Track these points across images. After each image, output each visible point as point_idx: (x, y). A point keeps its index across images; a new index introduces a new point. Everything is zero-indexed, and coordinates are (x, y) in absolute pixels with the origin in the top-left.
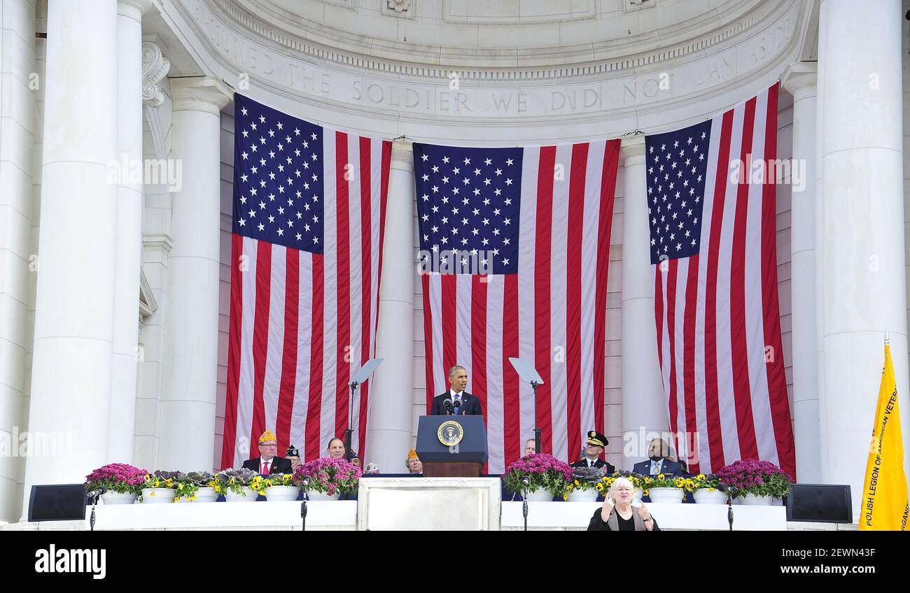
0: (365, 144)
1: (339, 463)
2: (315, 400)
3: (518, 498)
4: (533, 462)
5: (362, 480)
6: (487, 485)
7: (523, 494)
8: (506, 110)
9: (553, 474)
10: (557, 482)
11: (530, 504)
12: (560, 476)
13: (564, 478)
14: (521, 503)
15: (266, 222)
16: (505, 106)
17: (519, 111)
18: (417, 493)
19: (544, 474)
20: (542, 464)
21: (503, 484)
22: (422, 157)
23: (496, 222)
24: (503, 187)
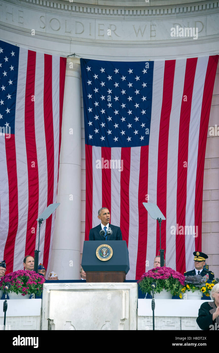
0: (48, 59)
1: (30, 273)
2: (13, 229)
3: (149, 297)
4: (159, 272)
5: (45, 285)
6: (128, 288)
7: (152, 294)
8: (142, 36)
9: (172, 281)
10: (175, 286)
11: (156, 301)
12: (177, 282)
13: (180, 283)
14: (150, 300)
16: (142, 34)
17: (151, 37)
18: (82, 293)
19: (166, 280)
20: (165, 274)
21: (139, 287)
22: (87, 68)
23: (137, 112)
24: (141, 89)
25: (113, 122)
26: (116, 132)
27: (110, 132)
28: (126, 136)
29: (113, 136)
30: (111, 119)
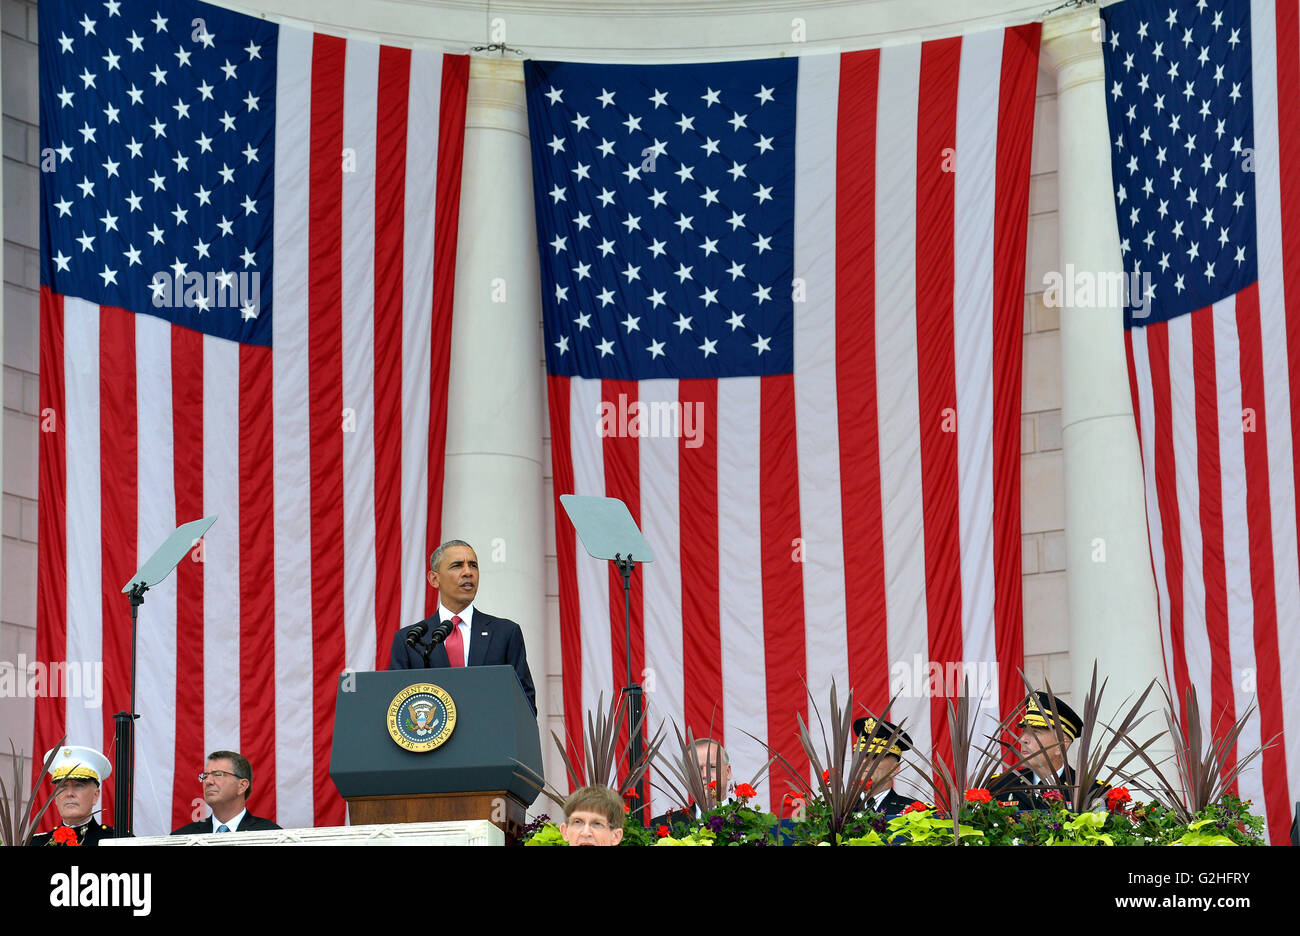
2: (259, 742)
15: (120, 264)
22: (548, 95)
23: (736, 246)
24: (751, 158)
25: (645, 286)
26: (658, 324)
27: (632, 324)
28: (695, 336)
29: (644, 337)
30: (639, 273)
